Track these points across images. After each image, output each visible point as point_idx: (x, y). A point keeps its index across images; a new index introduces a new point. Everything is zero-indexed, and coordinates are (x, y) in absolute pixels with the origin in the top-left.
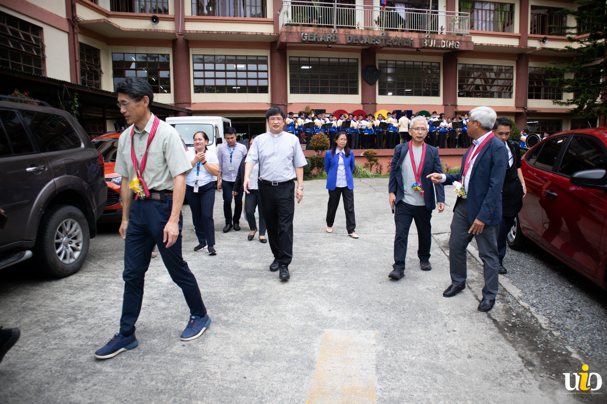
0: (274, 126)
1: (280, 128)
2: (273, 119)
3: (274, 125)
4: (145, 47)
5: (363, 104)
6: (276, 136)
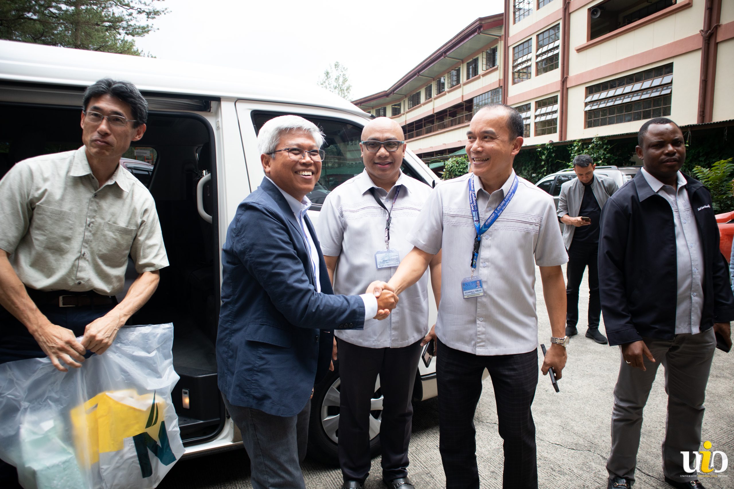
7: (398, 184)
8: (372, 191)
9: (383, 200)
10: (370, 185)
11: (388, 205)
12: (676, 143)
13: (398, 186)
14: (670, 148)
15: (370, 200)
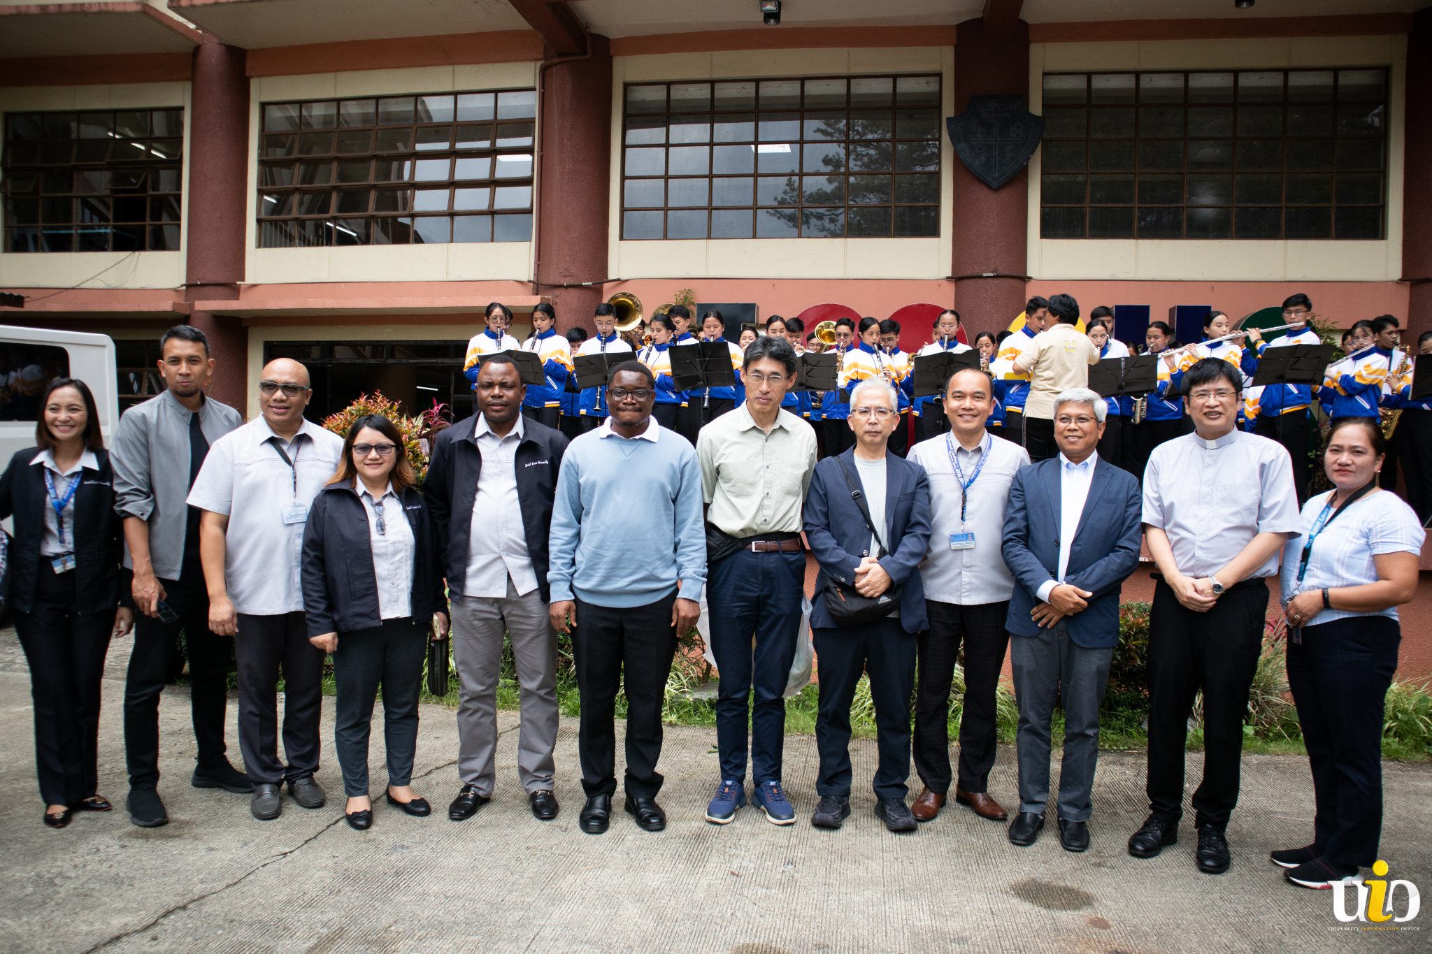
0: (1205, 414)
1: (1228, 419)
2: (1204, 394)
3: (1206, 410)
4: (107, 86)
5: (957, 278)
6: (1211, 444)
7: (301, 432)
8: (272, 441)
9: (285, 448)
10: (269, 434)
11: (291, 456)
12: (503, 385)
13: (301, 435)
14: (496, 391)
15: (270, 451)
